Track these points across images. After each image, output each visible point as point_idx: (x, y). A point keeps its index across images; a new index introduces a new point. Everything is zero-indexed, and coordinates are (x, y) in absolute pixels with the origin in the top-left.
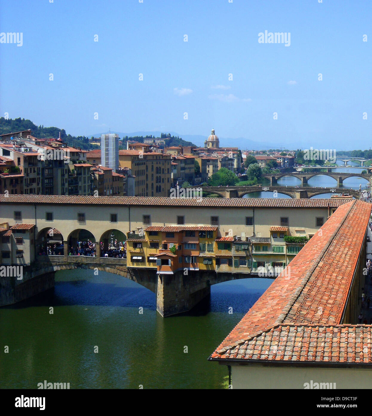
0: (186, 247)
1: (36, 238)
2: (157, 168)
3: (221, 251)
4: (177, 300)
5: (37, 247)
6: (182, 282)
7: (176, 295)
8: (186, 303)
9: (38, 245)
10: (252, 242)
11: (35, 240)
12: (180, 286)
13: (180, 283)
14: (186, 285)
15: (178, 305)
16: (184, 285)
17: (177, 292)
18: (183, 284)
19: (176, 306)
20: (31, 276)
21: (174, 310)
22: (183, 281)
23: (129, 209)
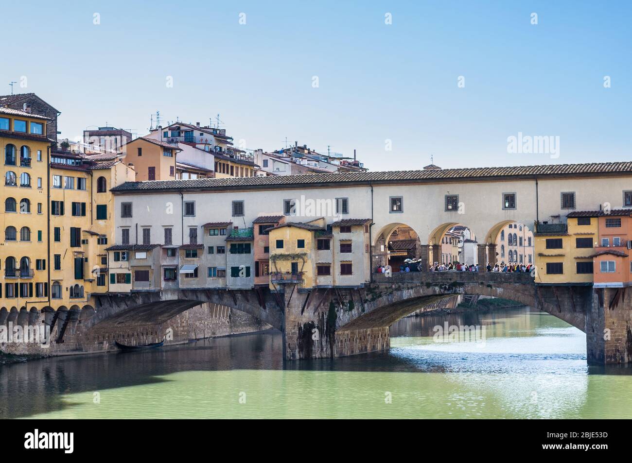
1: (373, 244)
2: (510, 234)
5: (373, 260)
9: (375, 256)
11: (371, 246)
20: (363, 310)
23: (537, 184)
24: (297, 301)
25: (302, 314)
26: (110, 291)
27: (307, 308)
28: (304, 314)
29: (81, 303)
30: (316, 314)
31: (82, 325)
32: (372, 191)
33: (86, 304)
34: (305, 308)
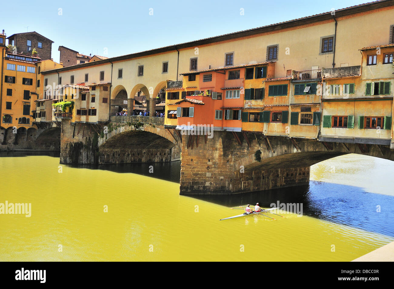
0: (227, 96)
3: (273, 99)
4: (208, 175)
5: (112, 108)
6: (222, 150)
7: (208, 167)
8: (227, 182)
9: (114, 106)
10: (324, 78)
11: (110, 100)
12: (217, 154)
13: (217, 150)
14: (230, 157)
15: (211, 184)
16: (225, 155)
17: (210, 163)
18: (222, 153)
19: (207, 184)
21: (201, 189)
22: (224, 148)
23: (179, 53)
24: (70, 130)
25: (73, 138)
26: (36, 121)
27: (78, 134)
28: (75, 137)
29: (27, 127)
30: (85, 138)
31: (32, 137)
32: (112, 66)
33: (31, 127)
34: (76, 134)
